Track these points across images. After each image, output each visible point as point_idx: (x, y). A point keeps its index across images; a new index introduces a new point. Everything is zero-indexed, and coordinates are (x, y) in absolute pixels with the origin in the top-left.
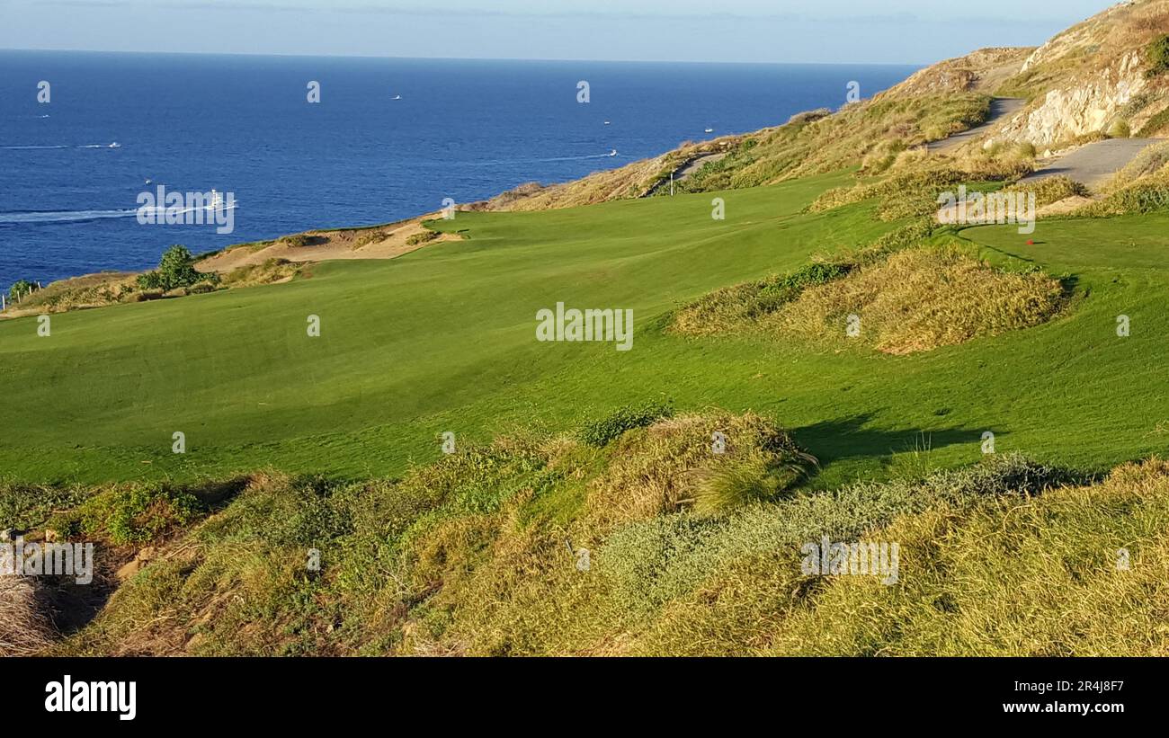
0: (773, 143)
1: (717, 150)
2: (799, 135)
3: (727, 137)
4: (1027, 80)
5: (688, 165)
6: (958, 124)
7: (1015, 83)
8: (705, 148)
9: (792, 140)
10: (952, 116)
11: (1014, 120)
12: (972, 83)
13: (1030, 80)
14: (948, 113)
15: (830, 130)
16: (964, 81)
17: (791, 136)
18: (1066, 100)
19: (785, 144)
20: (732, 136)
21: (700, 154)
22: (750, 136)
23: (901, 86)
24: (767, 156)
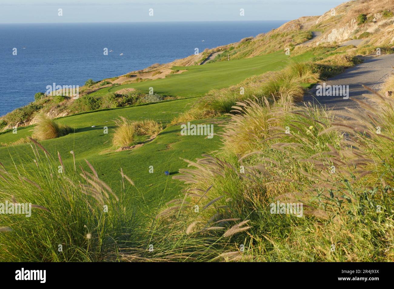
0: (240, 47)
1: (219, 51)
2: (249, 45)
3: (221, 46)
4: (319, 26)
5: (211, 55)
6: (306, 39)
7: (316, 27)
8: (215, 50)
9: (247, 46)
10: (303, 37)
11: (324, 37)
12: (301, 28)
13: (320, 26)
14: (302, 36)
15: (259, 43)
16: (299, 27)
17: (246, 45)
18: (338, 31)
19: (245, 47)
20: (222, 46)
21: (214, 52)
22: (229, 46)
23: (278, 29)
24: (240, 51)
